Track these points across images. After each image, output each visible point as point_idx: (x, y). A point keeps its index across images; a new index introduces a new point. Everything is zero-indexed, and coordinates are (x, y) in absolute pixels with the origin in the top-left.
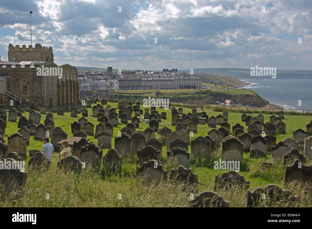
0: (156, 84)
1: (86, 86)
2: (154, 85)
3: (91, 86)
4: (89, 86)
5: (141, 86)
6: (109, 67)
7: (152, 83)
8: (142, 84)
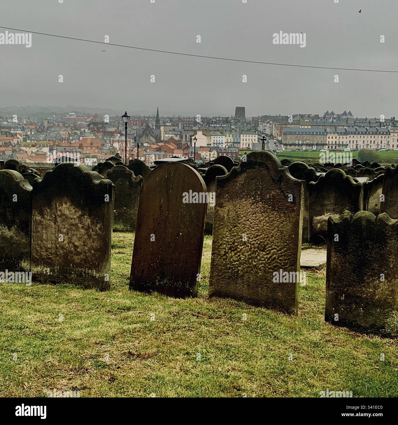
0: (355, 140)
1: (218, 142)
2: (352, 142)
3: (227, 142)
4: (224, 143)
5: (327, 144)
6: (238, 106)
7: (346, 138)
8: (328, 140)
